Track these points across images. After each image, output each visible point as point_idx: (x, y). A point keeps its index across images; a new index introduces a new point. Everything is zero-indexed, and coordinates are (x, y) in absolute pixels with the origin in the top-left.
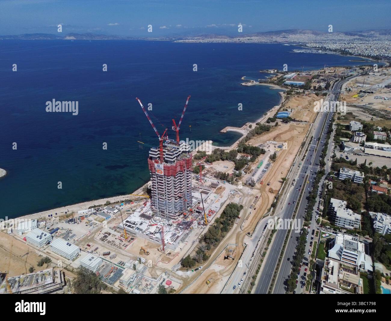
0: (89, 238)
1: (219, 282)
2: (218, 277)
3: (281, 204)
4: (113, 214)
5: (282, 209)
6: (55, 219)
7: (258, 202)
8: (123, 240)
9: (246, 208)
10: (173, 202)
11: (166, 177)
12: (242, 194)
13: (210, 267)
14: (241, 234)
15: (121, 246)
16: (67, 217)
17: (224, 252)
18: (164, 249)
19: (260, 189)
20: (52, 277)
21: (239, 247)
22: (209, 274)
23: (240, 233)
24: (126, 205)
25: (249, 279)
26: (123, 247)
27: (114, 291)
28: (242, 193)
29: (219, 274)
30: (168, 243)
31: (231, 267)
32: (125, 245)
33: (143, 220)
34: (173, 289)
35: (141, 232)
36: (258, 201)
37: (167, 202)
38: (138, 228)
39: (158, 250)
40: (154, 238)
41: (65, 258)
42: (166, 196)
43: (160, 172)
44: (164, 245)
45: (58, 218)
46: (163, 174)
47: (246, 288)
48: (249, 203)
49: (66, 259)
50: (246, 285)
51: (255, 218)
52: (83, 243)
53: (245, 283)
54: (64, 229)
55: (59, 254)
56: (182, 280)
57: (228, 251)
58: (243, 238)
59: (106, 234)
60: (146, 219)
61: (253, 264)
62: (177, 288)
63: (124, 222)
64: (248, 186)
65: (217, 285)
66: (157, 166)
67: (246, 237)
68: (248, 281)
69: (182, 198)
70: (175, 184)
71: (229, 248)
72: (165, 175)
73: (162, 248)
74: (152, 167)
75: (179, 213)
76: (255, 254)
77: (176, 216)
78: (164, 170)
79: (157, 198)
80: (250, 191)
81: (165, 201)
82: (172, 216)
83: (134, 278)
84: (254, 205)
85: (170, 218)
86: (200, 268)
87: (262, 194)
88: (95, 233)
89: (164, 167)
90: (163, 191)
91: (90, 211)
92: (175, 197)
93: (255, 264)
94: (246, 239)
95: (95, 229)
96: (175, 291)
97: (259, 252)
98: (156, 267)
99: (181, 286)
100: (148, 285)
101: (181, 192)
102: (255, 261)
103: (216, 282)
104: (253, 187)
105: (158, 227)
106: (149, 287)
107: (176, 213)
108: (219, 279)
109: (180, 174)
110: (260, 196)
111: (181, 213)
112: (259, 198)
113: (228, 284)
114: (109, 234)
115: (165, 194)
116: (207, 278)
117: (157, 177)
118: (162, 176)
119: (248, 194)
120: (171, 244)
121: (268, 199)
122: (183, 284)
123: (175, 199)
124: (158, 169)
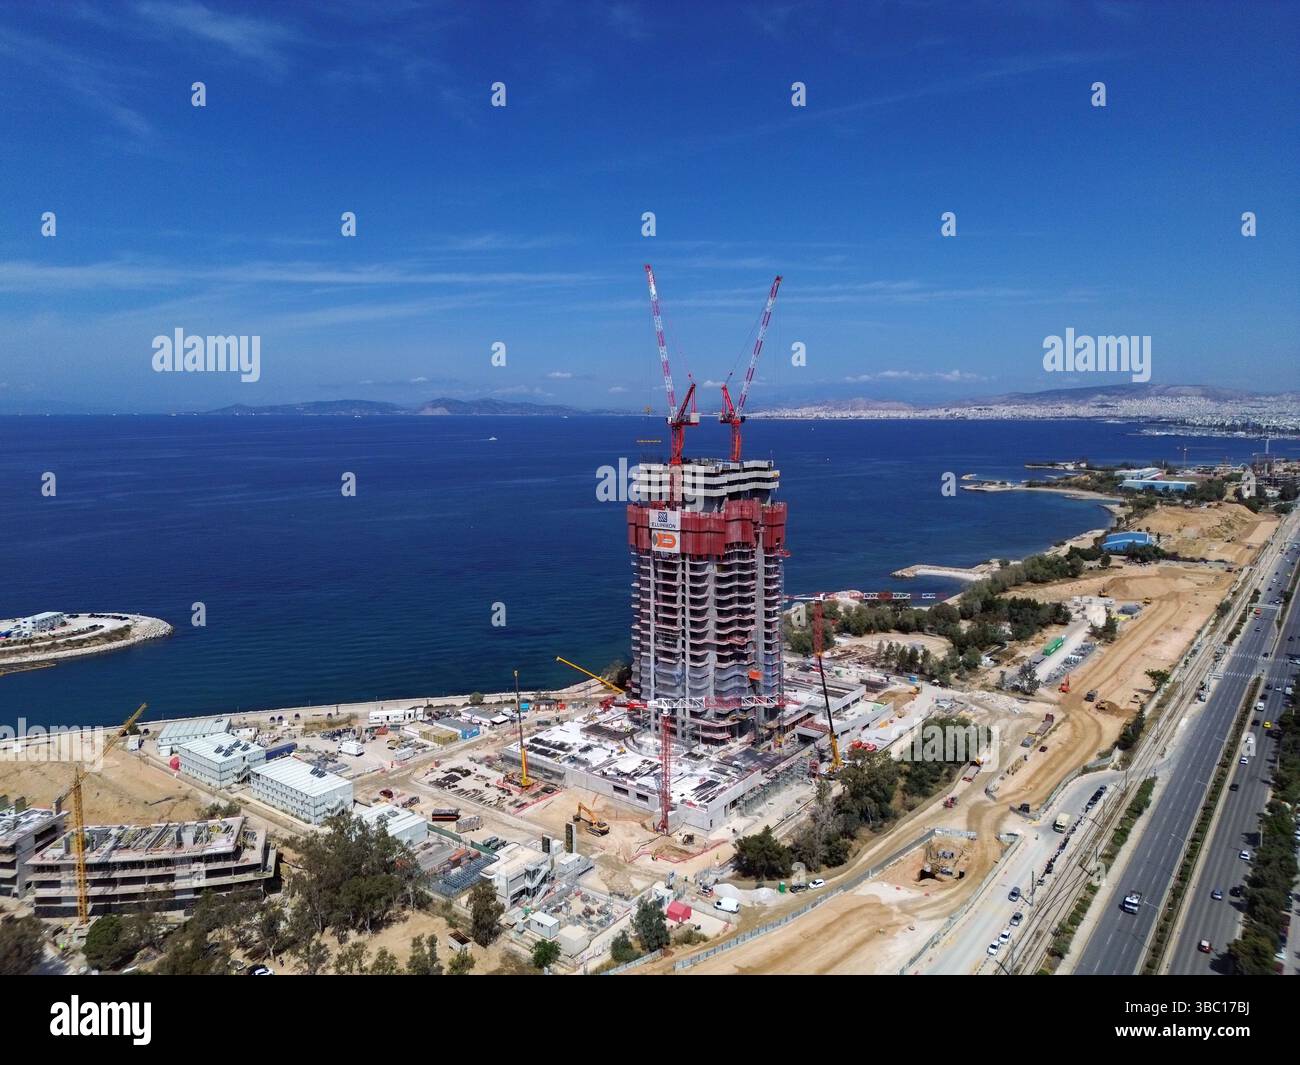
0: (391, 778)
1: (899, 934)
2: (895, 919)
3: (1156, 742)
4: (490, 728)
5: (1162, 755)
6: (289, 727)
7: (1053, 733)
8: (513, 792)
9: (1005, 742)
10: (712, 673)
11: (687, 561)
12: (986, 711)
13: (859, 886)
14: (990, 808)
15: (505, 805)
16: (331, 724)
17: (918, 851)
18: (664, 825)
19: (1059, 703)
20: (233, 839)
21: (982, 843)
22: (854, 906)
23: (987, 805)
24: (538, 709)
25: (1037, 937)
26: (512, 809)
27: (456, 916)
28: (987, 708)
29: (896, 909)
30: (683, 801)
31: (952, 896)
32: (518, 804)
33: (593, 740)
34: (697, 935)
35: (582, 768)
36: (1054, 730)
37: (688, 669)
38: (573, 759)
39: (643, 826)
40: (632, 785)
41: (297, 817)
42: (684, 643)
43: (666, 541)
44: (668, 806)
45: (300, 727)
46: (676, 549)
47: (1024, 961)
48: (1017, 734)
49: (300, 819)
50: (1027, 953)
51: (1044, 772)
52: (368, 788)
53: (1021, 945)
54: (312, 752)
55: (279, 805)
57: (930, 851)
58: (1002, 818)
59: (454, 773)
60: (605, 739)
61: (1053, 895)
62: (716, 933)
63: (526, 741)
64: (1007, 694)
65: (891, 941)
66: (656, 521)
67: (1014, 818)
68: (1035, 942)
69: (745, 657)
70: (719, 591)
71: (940, 845)
72: (683, 556)
73: (658, 820)
74: (640, 530)
75: (734, 720)
76: (1057, 867)
77: (721, 730)
78: (683, 532)
79: (652, 657)
80: (1017, 705)
81: (679, 666)
82: (706, 729)
83: (539, 877)
84: (1038, 738)
85: (697, 737)
86: (814, 883)
87: (1072, 716)
88: (417, 767)
89: (683, 520)
90: (673, 622)
91: (410, 716)
92: (720, 648)
93: (1059, 898)
94: (1014, 824)
95: (417, 759)
96: (705, 939)
97: (1074, 861)
98: (629, 868)
99: (731, 928)
100: (592, 913)
101: (744, 634)
102: (1058, 887)
103: (884, 933)
104: (1030, 697)
105: (650, 763)
106: (595, 918)
107: (720, 716)
108: (898, 924)
109: (742, 555)
110: (1064, 720)
111: (739, 720)
112: (1058, 725)
113: (942, 943)
114: (467, 773)
115: (680, 634)
116: (845, 916)
117: (656, 564)
118: (675, 556)
119: (1010, 713)
120: (695, 806)
121: (1095, 729)
122: (738, 925)
123: (718, 656)
124: (662, 532)
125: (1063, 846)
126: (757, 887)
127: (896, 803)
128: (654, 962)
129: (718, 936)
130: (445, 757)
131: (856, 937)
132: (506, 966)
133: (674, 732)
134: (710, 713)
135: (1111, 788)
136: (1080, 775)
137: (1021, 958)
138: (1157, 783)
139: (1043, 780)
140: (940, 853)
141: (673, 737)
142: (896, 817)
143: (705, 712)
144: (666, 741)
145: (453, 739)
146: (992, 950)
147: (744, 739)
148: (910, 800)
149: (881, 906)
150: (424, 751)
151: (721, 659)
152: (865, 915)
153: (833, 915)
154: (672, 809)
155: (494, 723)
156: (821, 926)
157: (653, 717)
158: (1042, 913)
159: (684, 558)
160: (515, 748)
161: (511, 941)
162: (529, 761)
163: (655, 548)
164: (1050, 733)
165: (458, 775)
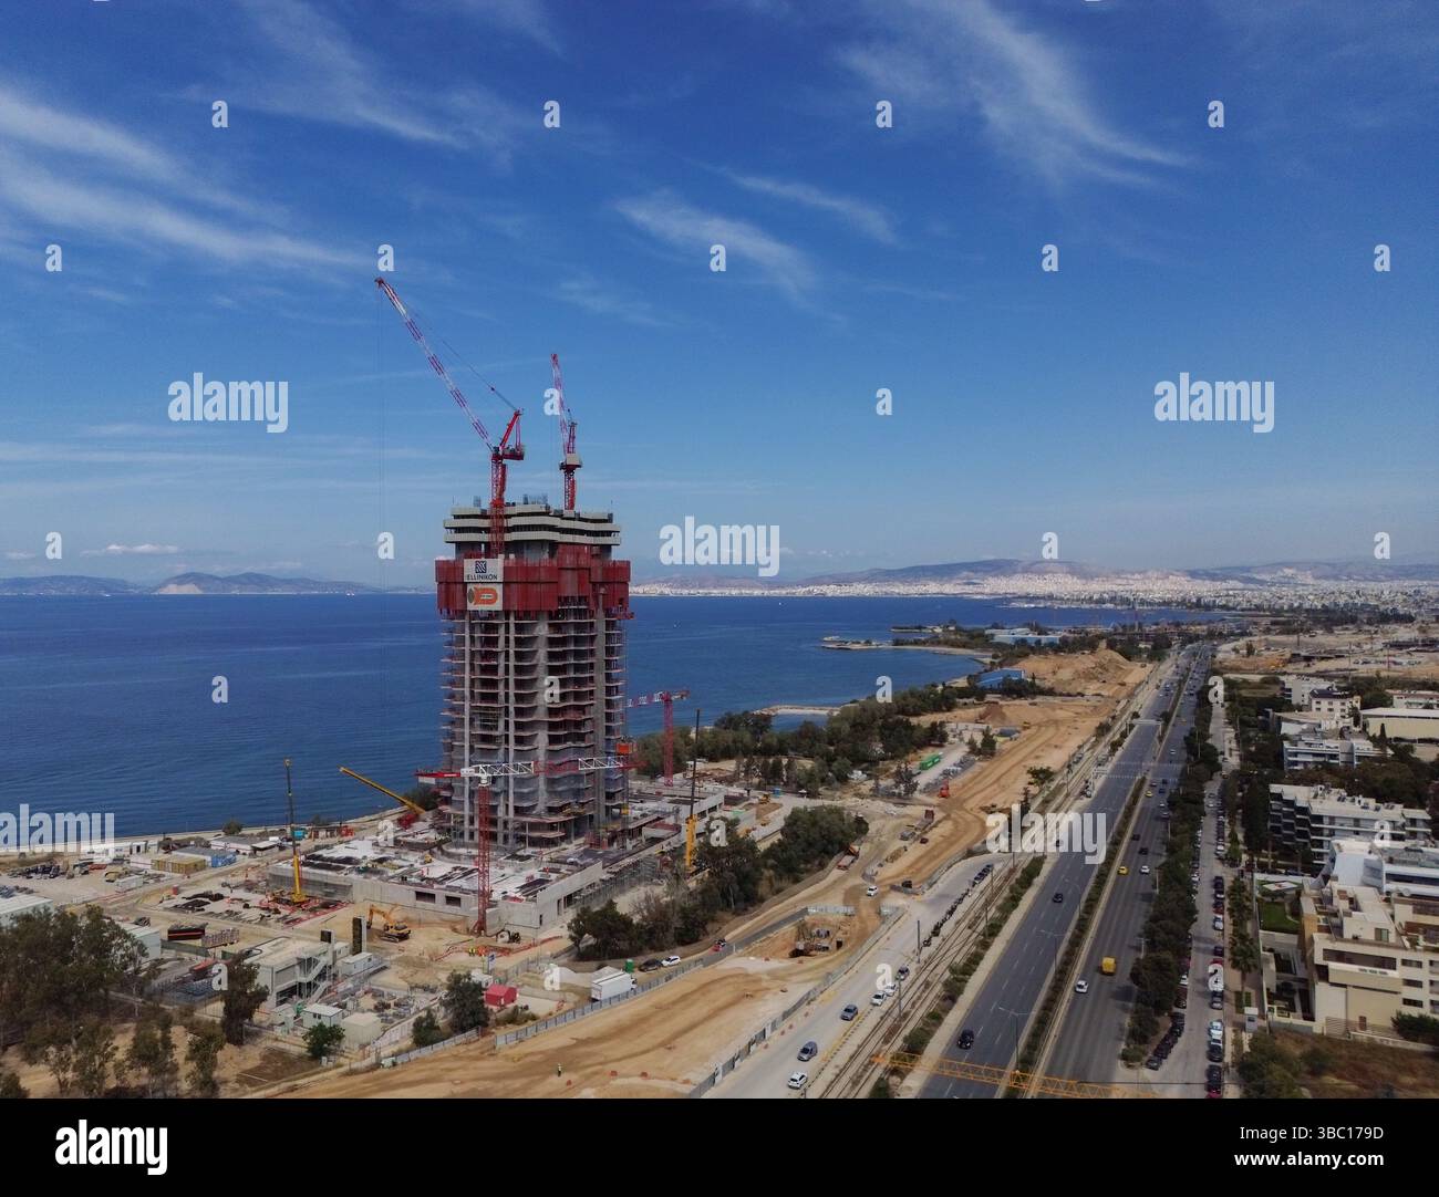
1: (767, 997)
2: (764, 984)
4: (251, 856)
7: (934, 829)
8: (281, 909)
9: (883, 839)
10: (542, 757)
11: (512, 620)
13: (721, 961)
14: (868, 889)
15: (270, 922)
16: (24, 863)
17: (789, 928)
18: (481, 927)
19: (938, 806)
21: (860, 917)
22: (717, 977)
23: (865, 886)
24: (316, 836)
25: (926, 987)
26: (278, 926)
29: (766, 977)
30: (505, 898)
31: (829, 962)
32: (287, 920)
33: (389, 853)
34: (524, 1014)
35: (375, 878)
36: (935, 826)
37: (511, 753)
38: (363, 870)
39: (454, 930)
40: (440, 889)
42: (507, 723)
43: (485, 597)
44: (486, 904)
46: (498, 606)
47: (912, 1008)
48: (894, 830)
50: (917, 999)
51: (925, 860)
53: (909, 995)
56: (572, 994)
57: (802, 931)
58: (882, 896)
59: (200, 898)
60: (405, 853)
61: (942, 952)
62: (547, 1011)
63: (300, 859)
66: (473, 574)
67: (895, 894)
68: (924, 991)
69: (581, 737)
70: (552, 656)
71: (814, 925)
72: (507, 614)
73: (473, 921)
74: (452, 587)
75: (569, 815)
76: (944, 931)
77: (552, 827)
78: (506, 584)
79: (467, 745)
80: (892, 808)
81: (502, 751)
82: (534, 826)
83: (315, 971)
84: (918, 833)
85: (521, 839)
86: (668, 960)
87: (953, 816)
88: (146, 896)
89: (506, 569)
90: (494, 697)
91: (138, 848)
92: (552, 726)
93: (949, 953)
94: (896, 900)
95: (147, 888)
96: (534, 1018)
97: (963, 925)
98: (435, 965)
99: (566, 1007)
100: (388, 1006)
101: (581, 709)
102: (947, 946)
103: (751, 996)
104: (907, 802)
105: (463, 869)
106: (390, 1012)
107: (551, 810)
108: (768, 989)
109: (578, 613)
110: (945, 818)
111: (574, 814)
112: (939, 822)
113: (819, 999)
114: (219, 897)
115: (503, 712)
116: (704, 988)
117: (472, 627)
118: (496, 614)
119: (886, 815)
120: (521, 900)
121: (978, 824)
122: (575, 1003)
123: (549, 736)
124: (480, 586)
125: (951, 913)
126: (599, 968)
127: (763, 889)
128: (468, 1043)
129: (550, 1014)
130: (187, 885)
131: (719, 1003)
132: (269, 1062)
133: (493, 836)
134: (541, 807)
135: (998, 867)
136: (964, 858)
137: (909, 1005)
138: (1046, 861)
139: (926, 864)
140: (814, 931)
141: (492, 844)
142: (762, 900)
143: (533, 807)
144: (485, 849)
145: (198, 867)
146: (877, 1001)
147: (581, 840)
148: (777, 885)
149: (747, 975)
150: (158, 881)
151: (553, 740)
152: (729, 984)
153: (692, 986)
154: (492, 907)
155: (255, 849)
156: (679, 996)
157: (466, 822)
158: (930, 968)
159: (507, 618)
160: (286, 867)
161: (276, 1040)
162: (304, 876)
163: (471, 607)
164: (931, 829)
165: (207, 900)
